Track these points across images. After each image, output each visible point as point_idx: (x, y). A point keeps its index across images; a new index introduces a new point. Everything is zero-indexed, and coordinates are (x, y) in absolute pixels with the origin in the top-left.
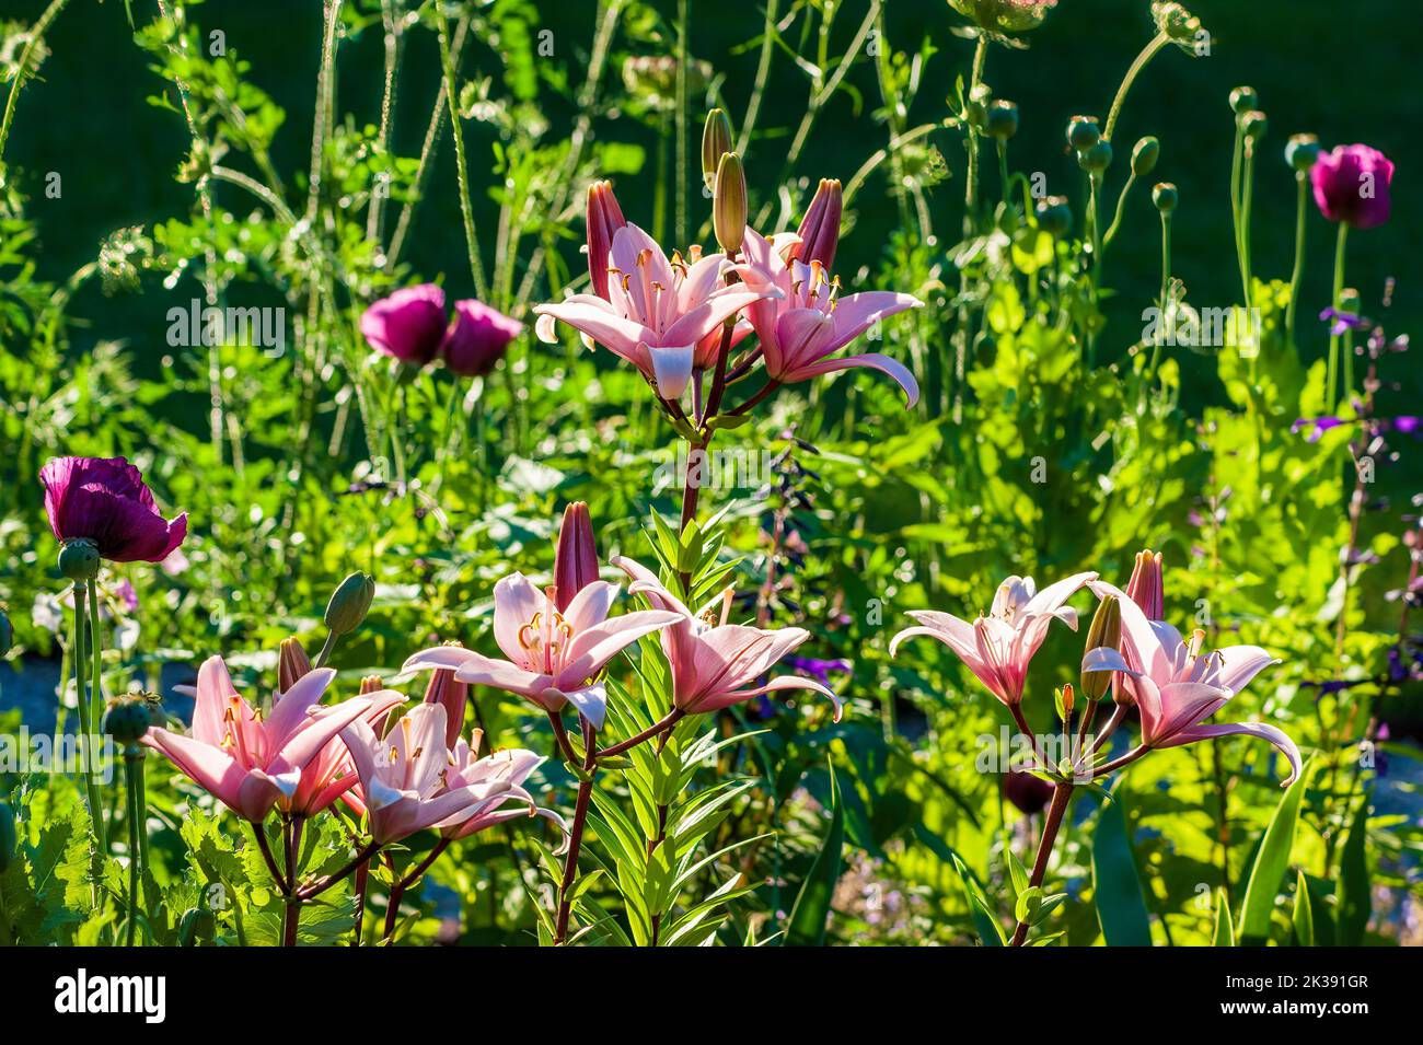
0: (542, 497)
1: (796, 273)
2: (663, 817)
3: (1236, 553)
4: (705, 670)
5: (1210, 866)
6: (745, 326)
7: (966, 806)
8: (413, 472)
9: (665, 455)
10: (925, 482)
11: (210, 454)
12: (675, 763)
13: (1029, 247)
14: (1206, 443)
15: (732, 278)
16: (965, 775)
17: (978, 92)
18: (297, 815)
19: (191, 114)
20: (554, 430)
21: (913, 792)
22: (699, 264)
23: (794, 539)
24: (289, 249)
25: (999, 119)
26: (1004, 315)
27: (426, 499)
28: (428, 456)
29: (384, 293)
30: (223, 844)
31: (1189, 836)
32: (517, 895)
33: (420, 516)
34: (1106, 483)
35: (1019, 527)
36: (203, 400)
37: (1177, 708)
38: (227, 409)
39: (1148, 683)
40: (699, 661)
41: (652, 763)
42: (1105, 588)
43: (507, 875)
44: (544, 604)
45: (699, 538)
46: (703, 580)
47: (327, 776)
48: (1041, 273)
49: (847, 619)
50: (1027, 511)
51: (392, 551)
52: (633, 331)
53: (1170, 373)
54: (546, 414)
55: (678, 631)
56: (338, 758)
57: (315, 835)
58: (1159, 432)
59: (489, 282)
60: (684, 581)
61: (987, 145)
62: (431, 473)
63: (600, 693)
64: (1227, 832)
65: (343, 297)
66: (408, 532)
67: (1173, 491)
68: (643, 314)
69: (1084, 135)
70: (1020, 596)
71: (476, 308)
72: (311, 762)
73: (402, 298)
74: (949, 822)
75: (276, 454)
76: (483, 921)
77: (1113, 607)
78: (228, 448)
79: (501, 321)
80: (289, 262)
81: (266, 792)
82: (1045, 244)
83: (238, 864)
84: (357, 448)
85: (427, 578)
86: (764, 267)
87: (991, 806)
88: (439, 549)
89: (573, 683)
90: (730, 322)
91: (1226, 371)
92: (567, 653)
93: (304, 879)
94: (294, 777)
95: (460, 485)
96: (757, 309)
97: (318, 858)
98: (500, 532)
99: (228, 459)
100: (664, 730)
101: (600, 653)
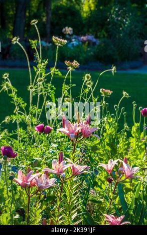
0: (55, 148)
1: (86, 125)
2: (71, 187)
3: (133, 153)
4: (76, 171)
5: (130, 189)
6: (80, 131)
7: (103, 182)
8: (41, 144)
9: (69, 143)
10: (98, 146)
11: (18, 142)
12: (72, 180)
13: (110, 120)
14: (130, 141)
15: (79, 126)
16: (103, 179)
17: (104, 102)
18: (30, 187)
19: (16, 104)
20: (56, 139)
21: (97, 181)
22: (75, 124)
23: (84, 153)
24: (27, 119)
25: (106, 105)
26: (107, 127)
27: (42, 148)
28: (42, 142)
29: (38, 125)
30: (22, 190)
31: (128, 185)
32: (52, 192)
33: (42, 150)
34: (118, 146)
35: (109, 151)
36: (17, 135)
37: (129, 174)
38: (19, 137)
39: (126, 172)
40: (75, 170)
41: (70, 181)
42: (121, 161)
43: (51, 190)
44: (58, 163)
45: (75, 155)
46: (76, 159)
47: (33, 182)
48: (111, 122)
49: (90, 161)
50: (110, 149)
51: (38, 154)
52: (68, 132)
53: (125, 133)
54: (55, 137)
55: (73, 166)
56: (34, 181)
57: (32, 189)
58: (124, 140)
59: (49, 123)
60: (73, 160)
61: (105, 108)
62: (43, 144)
63: (64, 174)
64: (132, 185)
65: (32, 125)
66: (40, 152)
67: (126, 147)
68: (69, 130)
69: (116, 107)
70: (111, 162)
71: (48, 126)
72: (31, 181)
73: (39, 125)
74: (101, 184)
75: (25, 142)
76: (49, 195)
77: (122, 163)
78: (19, 141)
79: (51, 128)
80: (27, 121)
81: (26, 185)
82: (112, 119)
83: (23, 192)
84: (34, 142)
85: (43, 157)
86: (82, 125)
87: (106, 182)
88: (44, 153)
89: (61, 172)
90: (78, 131)
91: (132, 133)
92: (60, 169)
93: (31, 194)
94: (29, 183)
95: (46, 146)
96: (82, 129)
97: (32, 192)
98: (51, 152)
99: (20, 142)
100: (71, 177)
101: (64, 169)
